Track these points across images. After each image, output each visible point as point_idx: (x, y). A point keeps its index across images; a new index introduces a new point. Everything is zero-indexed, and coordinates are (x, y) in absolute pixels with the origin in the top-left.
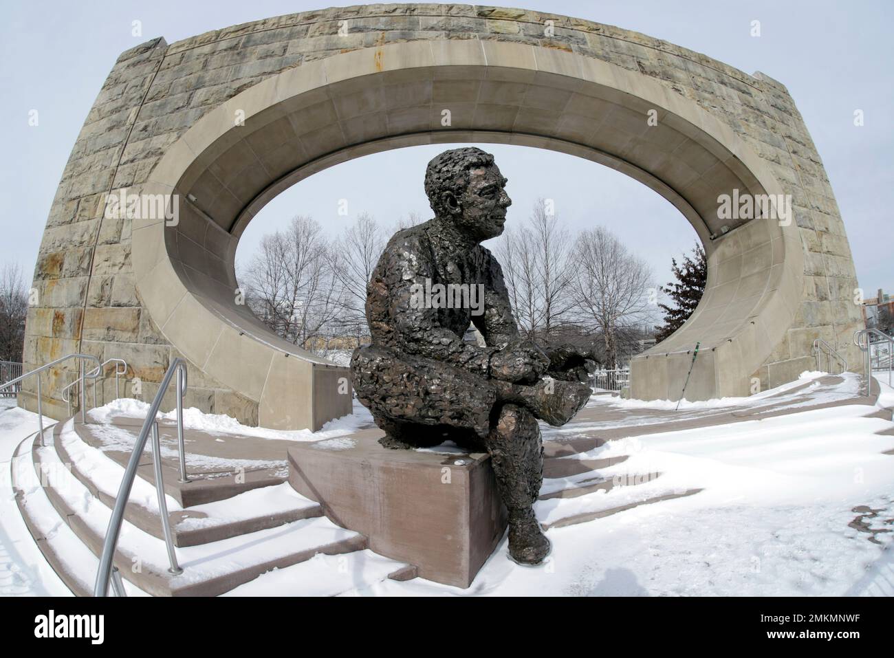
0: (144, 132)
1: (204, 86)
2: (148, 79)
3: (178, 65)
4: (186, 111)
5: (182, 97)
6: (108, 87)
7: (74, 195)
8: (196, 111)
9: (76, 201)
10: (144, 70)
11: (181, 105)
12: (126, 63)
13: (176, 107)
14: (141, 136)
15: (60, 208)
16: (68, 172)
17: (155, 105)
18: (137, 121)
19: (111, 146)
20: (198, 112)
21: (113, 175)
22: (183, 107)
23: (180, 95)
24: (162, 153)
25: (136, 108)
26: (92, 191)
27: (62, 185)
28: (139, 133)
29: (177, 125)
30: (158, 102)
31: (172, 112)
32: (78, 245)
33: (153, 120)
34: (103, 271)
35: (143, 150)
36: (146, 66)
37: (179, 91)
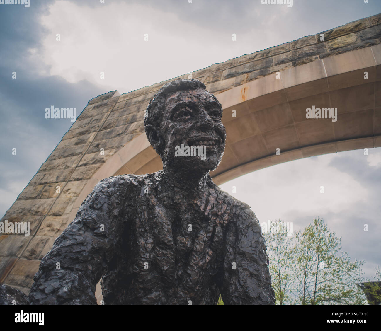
0: (96, 148)
1: (136, 121)
2: (105, 116)
3: (123, 108)
4: (123, 136)
5: (123, 128)
6: (80, 119)
7: (44, 181)
8: (129, 136)
9: (43, 185)
10: (103, 110)
11: (121, 132)
12: (93, 106)
13: (118, 133)
14: (94, 150)
15: (32, 188)
16: (44, 167)
17: (106, 132)
18: (94, 141)
19: (75, 154)
20: (130, 137)
21: (72, 172)
22: (122, 133)
23: (121, 126)
24: (104, 162)
25: (94, 133)
26: (56, 180)
27: (38, 174)
28: (93, 148)
29: (116, 145)
30: (108, 130)
31: (115, 137)
32: (34, 213)
33: (103, 141)
34: (43, 234)
35: (93, 159)
36: (104, 108)
37: (121, 124)
